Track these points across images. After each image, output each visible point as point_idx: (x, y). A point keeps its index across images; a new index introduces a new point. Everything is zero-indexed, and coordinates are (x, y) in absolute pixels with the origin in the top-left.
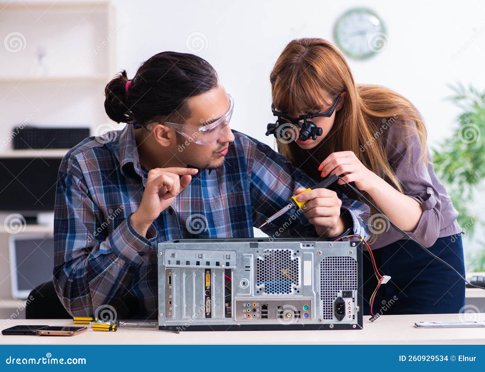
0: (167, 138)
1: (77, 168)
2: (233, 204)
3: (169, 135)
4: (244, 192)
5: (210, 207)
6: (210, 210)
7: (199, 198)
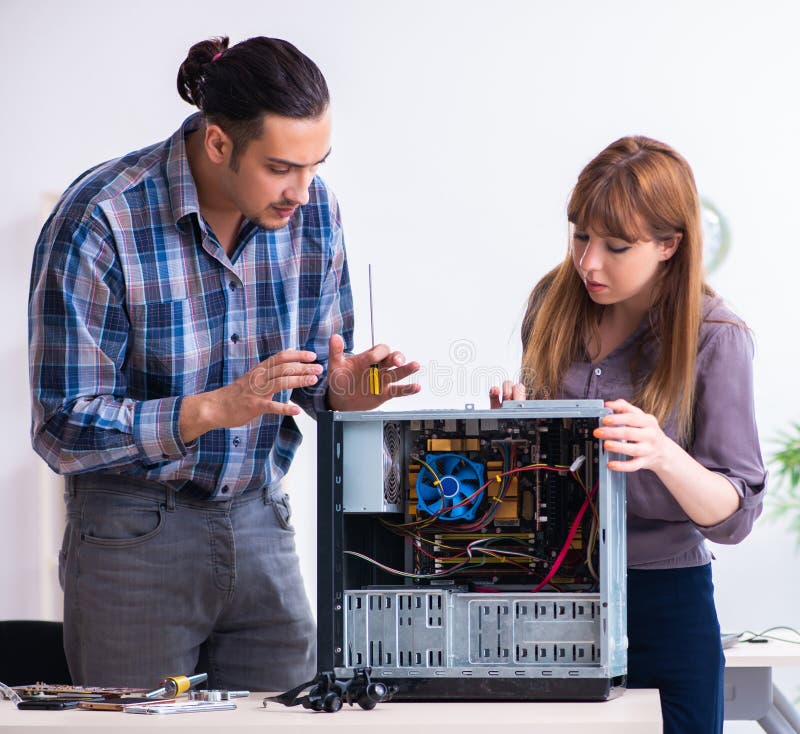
0: (220, 151)
1: (100, 221)
2: (305, 271)
3: (224, 149)
4: (323, 255)
5: (280, 274)
6: (281, 278)
7: (264, 262)
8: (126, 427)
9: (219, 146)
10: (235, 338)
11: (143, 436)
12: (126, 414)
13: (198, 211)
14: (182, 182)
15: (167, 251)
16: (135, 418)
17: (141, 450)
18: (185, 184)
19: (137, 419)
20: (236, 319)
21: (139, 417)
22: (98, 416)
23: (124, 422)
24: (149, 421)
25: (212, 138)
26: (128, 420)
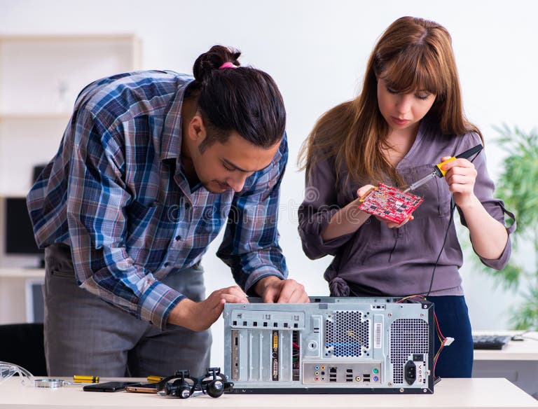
0: (197, 134)
3: (200, 134)
8: (139, 291)
9: (198, 130)
10: (178, 238)
11: (145, 304)
12: (144, 284)
13: (178, 158)
14: (172, 133)
15: (153, 165)
16: (148, 290)
17: (139, 311)
18: (174, 135)
19: (148, 292)
20: (182, 226)
21: (150, 291)
22: (126, 276)
23: (139, 289)
24: (155, 298)
25: (194, 124)
26: (143, 289)
